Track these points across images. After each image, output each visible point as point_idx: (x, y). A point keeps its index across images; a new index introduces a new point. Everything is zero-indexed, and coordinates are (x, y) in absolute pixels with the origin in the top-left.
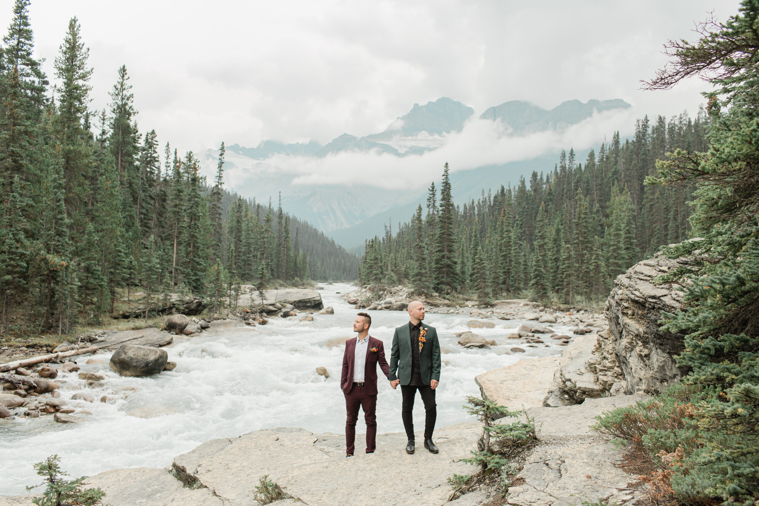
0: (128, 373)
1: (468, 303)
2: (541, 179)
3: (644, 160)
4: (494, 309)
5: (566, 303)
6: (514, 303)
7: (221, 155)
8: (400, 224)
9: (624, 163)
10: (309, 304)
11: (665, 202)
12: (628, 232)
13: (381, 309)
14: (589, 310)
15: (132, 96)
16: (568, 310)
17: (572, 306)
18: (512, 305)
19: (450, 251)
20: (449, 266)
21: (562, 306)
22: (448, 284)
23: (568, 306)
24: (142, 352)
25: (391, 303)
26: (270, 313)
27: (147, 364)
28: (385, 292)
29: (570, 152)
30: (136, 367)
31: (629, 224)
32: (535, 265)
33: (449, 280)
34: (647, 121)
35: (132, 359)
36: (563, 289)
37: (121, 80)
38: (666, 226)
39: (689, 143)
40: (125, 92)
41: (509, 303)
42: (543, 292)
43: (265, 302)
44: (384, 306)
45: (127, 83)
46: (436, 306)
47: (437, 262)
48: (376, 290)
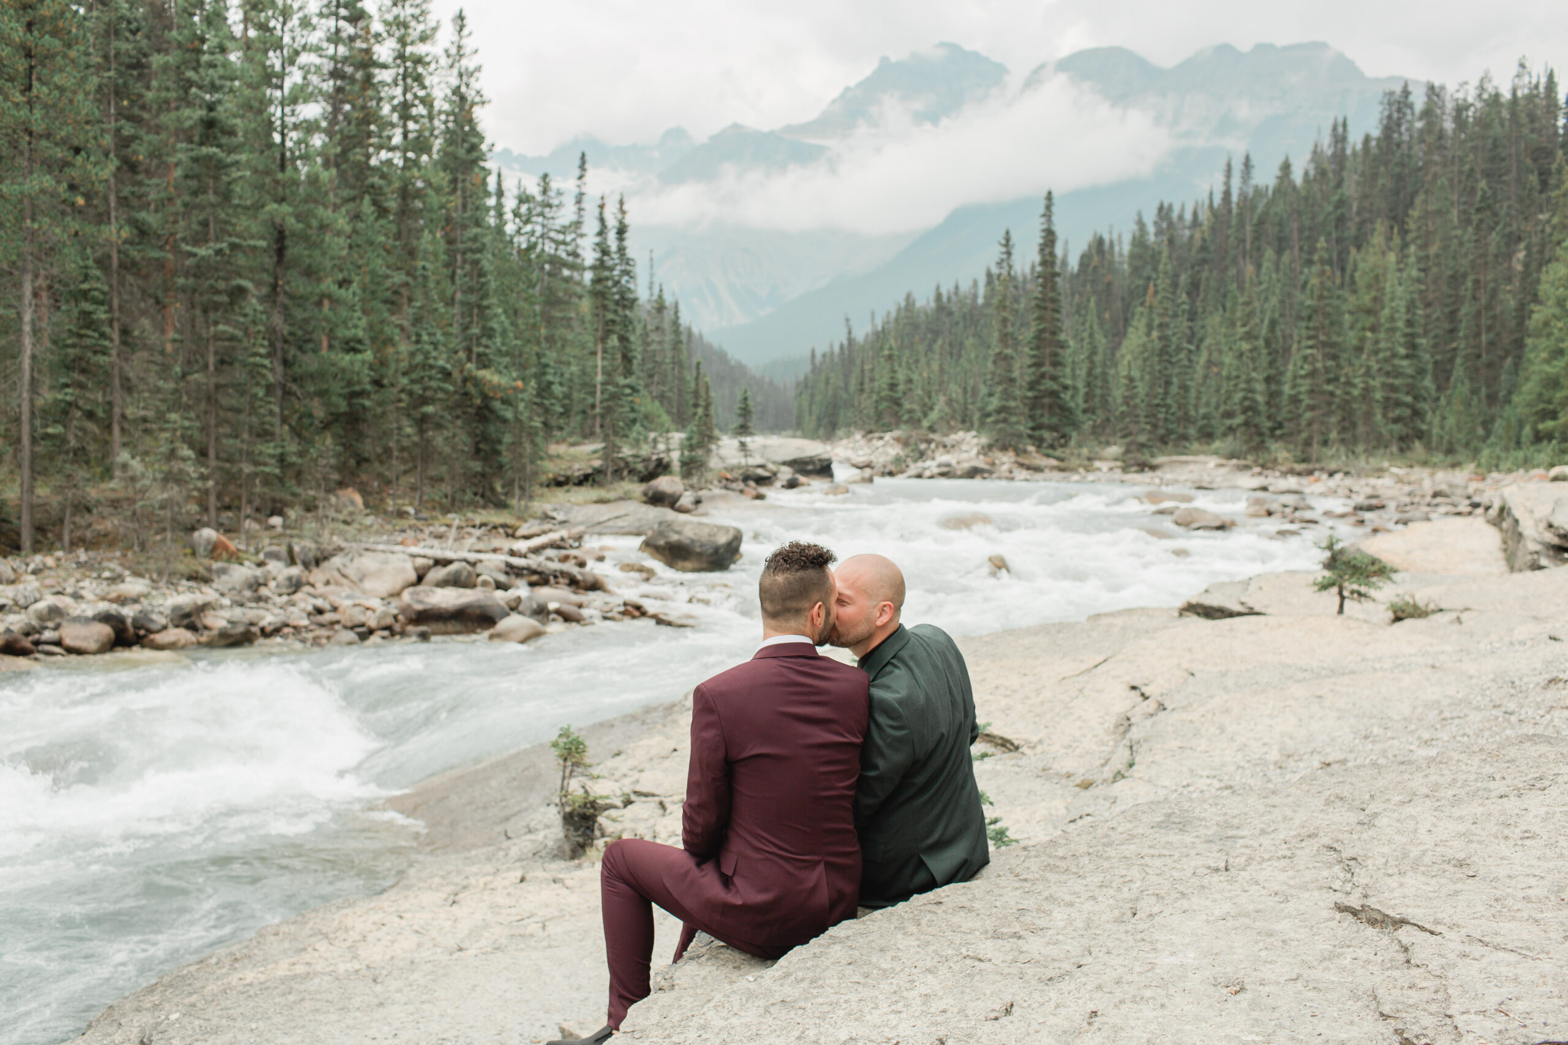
0: (688, 565)
1: (1097, 464)
2: (1181, 217)
3: (1399, 178)
4: (1159, 473)
5: (1304, 461)
6: (1195, 462)
7: (580, 178)
8: (873, 314)
9: (1358, 183)
10: (810, 467)
11: (1452, 263)
12: (1410, 323)
13: (932, 477)
14: (1353, 471)
15: (478, 69)
16: (1310, 473)
17: (1317, 466)
18: (1191, 467)
19: (1056, 364)
20: (1054, 394)
21: (1299, 467)
22: (1052, 428)
23: (1310, 466)
24: (706, 531)
25: (948, 465)
26: (761, 481)
27: (717, 550)
28: (933, 446)
29: (1242, 160)
30: (700, 555)
31: (1411, 307)
32: (1243, 390)
33: (1055, 420)
34: (1406, 93)
35: (693, 541)
36: (1300, 432)
37: (456, 38)
38: (1453, 313)
39: (1495, 140)
40: (464, 62)
41: (1186, 463)
42: (1257, 439)
43: (751, 461)
44: (936, 471)
45: (469, 44)
46: (1038, 469)
47: (1032, 386)
48: (912, 441)
